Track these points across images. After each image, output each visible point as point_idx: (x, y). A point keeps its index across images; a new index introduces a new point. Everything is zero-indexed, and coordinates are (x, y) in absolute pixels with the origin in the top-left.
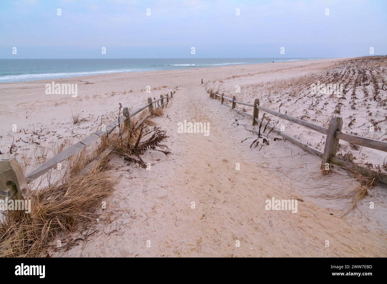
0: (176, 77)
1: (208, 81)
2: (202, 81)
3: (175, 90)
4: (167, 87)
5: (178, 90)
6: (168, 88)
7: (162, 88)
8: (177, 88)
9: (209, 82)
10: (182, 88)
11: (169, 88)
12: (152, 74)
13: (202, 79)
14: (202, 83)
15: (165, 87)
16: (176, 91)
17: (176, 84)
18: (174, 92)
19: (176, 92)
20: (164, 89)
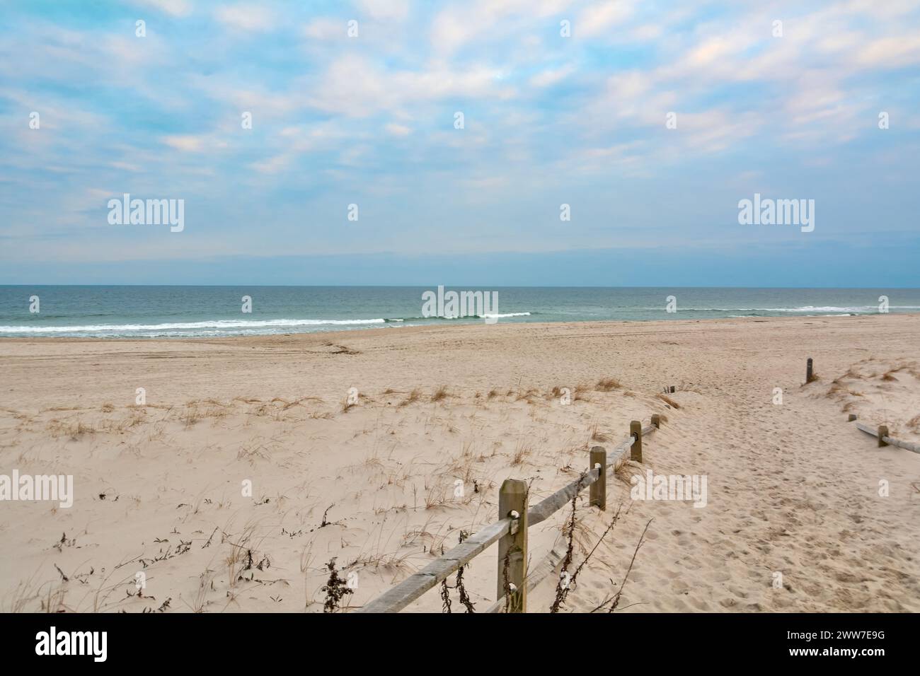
0: (666, 347)
1: (843, 371)
2: (810, 370)
3: (661, 408)
4: (618, 386)
5: (676, 406)
6: (623, 391)
7: (593, 393)
8: (673, 397)
9: (850, 374)
10: (699, 398)
11: (626, 394)
12: (570, 332)
13: (810, 361)
14: (811, 378)
15: (608, 386)
16: (665, 413)
17: (667, 375)
18: (656, 422)
19: (666, 420)
20: (601, 394)
